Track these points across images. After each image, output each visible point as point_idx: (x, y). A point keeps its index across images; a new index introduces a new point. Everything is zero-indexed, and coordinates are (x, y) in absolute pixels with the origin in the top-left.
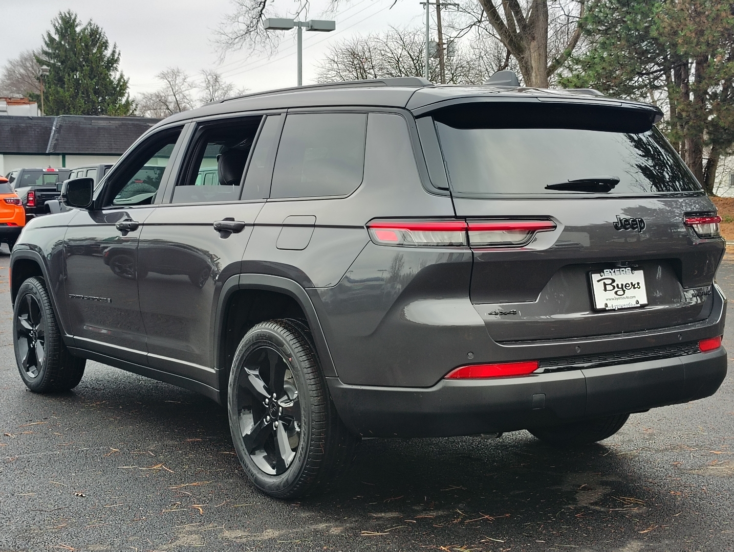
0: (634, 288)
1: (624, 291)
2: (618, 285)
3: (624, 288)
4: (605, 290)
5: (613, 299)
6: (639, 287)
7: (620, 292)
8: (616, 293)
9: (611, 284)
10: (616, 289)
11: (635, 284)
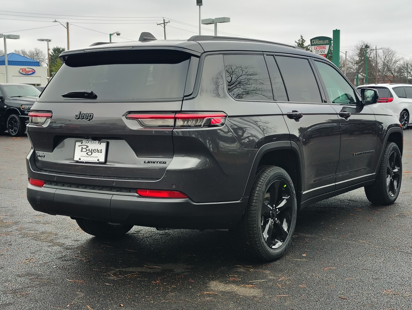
0: (98, 152)
1: (92, 153)
2: (89, 149)
3: (92, 151)
4: (82, 151)
5: (85, 157)
6: (101, 152)
7: (90, 153)
8: (87, 153)
9: (85, 148)
10: (88, 151)
11: (99, 150)
